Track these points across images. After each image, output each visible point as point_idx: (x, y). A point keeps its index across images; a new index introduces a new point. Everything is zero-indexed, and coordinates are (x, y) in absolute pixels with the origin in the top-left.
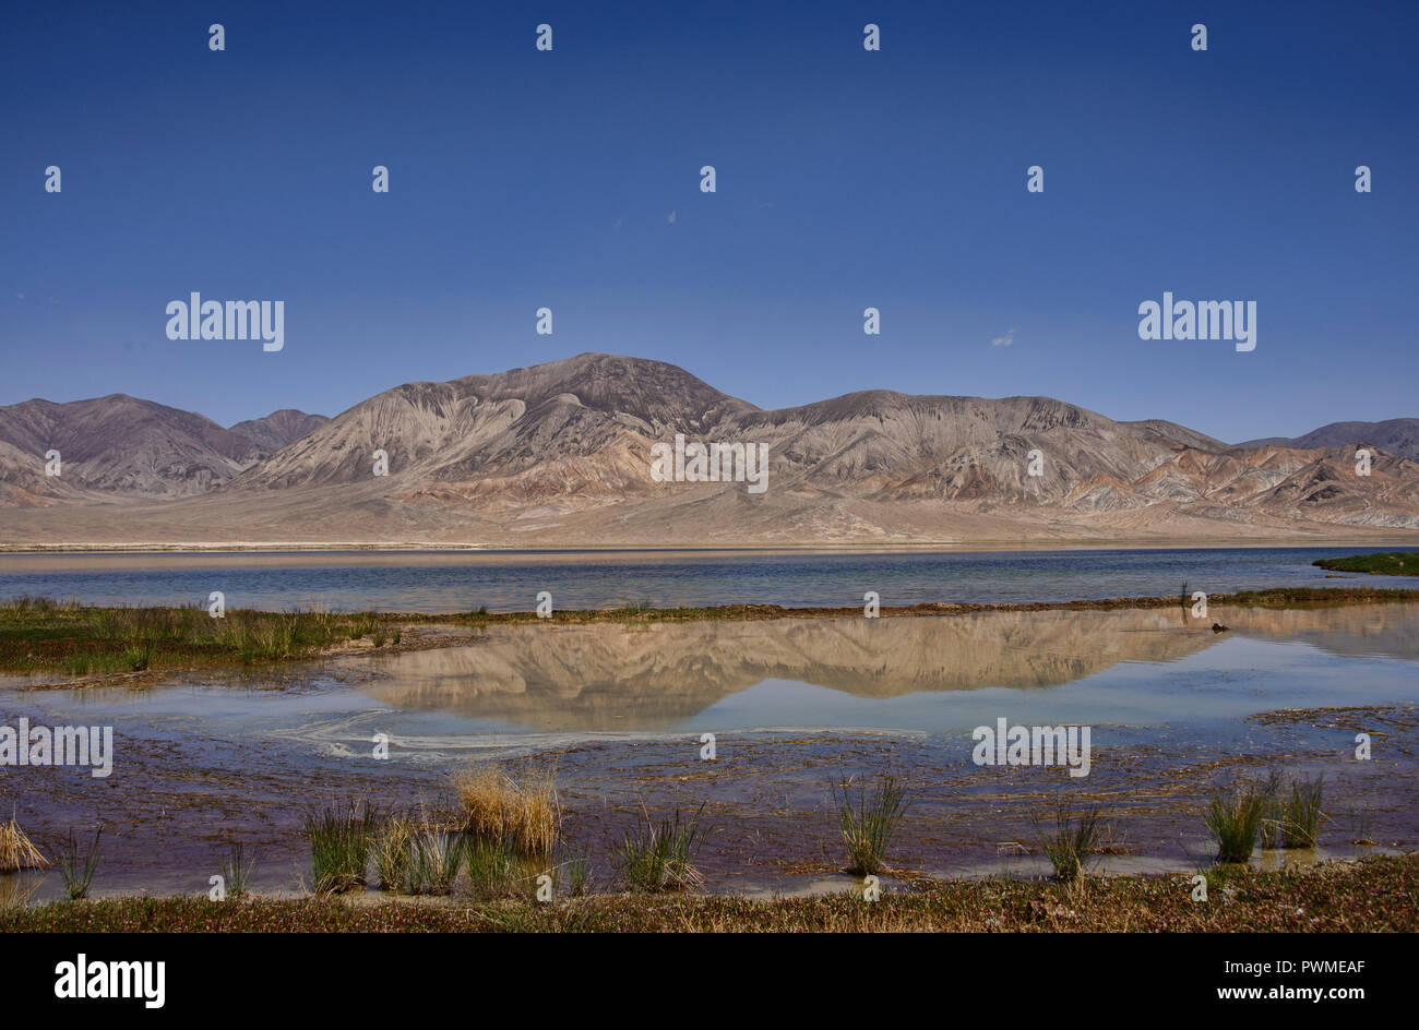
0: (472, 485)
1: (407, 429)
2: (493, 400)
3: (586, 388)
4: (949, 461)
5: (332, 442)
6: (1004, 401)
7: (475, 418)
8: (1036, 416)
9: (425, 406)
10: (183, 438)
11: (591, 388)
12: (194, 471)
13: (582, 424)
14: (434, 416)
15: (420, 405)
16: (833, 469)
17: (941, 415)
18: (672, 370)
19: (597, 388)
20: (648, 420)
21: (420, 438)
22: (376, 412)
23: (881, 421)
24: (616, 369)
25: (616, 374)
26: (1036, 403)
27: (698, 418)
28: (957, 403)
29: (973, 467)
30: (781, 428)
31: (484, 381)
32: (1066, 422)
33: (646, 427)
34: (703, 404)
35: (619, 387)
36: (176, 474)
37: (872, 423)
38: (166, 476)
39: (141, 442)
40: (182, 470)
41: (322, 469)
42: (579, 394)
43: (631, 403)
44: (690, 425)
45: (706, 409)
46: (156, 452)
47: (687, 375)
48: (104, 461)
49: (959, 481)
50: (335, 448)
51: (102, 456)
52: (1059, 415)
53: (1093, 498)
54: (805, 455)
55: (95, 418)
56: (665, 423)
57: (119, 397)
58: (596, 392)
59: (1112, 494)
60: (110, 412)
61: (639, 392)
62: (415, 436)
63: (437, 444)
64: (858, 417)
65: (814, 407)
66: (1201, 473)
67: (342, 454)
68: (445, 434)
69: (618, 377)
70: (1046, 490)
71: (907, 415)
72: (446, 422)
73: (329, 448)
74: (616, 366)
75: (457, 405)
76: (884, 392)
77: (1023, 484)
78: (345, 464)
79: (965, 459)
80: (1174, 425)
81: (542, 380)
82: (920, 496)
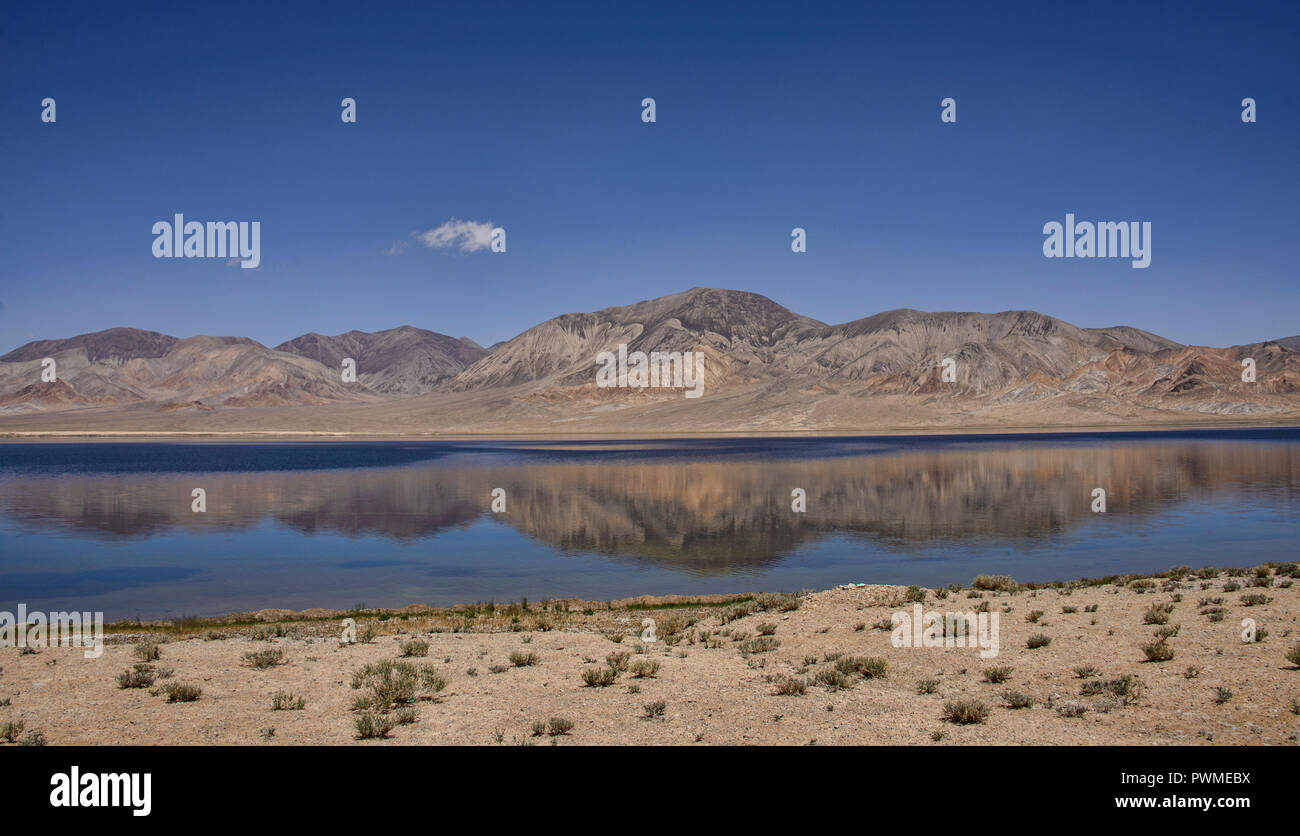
0: (578, 388)
1: (557, 346)
2: (622, 325)
3: (688, 314)
4: (919, 365)
5: (503, 359)
6: (999, 315)
7: (607, 337)
8: (1019, 326)
9: (573, 331)
10: (440, 356)
11: (691, 314)
12: (442, 378)
13: (672, 341)
14: (576, 336)
15: (570, 329)
16: (846, 372)
17: (947, 327)
18: (758, 299)
19: (695, 315)
20: (729, 336)
21: (564, 354)
22: (537, 337)
23: (899, 333)
24: (713, 299)
25: (713, 303)
26: (1022, 316)
27: (769, 335)
28: (961, 317)
29: (935, 368)
30: (826, 341)
31: (619, 311)
32: (1041, 331)
33: (726, 342)
34: (775, 324)
35: (712, 313)
36: (430, 381)
37: (891, 335)
38: (424, 383)
39: (411, 359)
40: (435, 378)
41: (492, 377)
42: (682, 320)
43: (719, 324)
44: (760, 339)
45: (776, 327)
46: (420, 366)
47: (768, 301)
48: (387, 372)
49: (922, 380)
50: (504, 362)
51: (387, 369)
52: (1036, 325)
53: (1017, 392)
54: (833, 360)
55: (388, 343)
56: (741, 338)
57: (405, 328)
58: (695, 317)
59: (1032, 389)
60: (397, 339)
61: (727, 316)
62: (561, 353)
63: (575, 357)
64: (882, 331)
65: (853, 324)
66: (1121, 370)
67: (507, 367)
68: (582, 351)
69: (713, 305)
70: (987, 386)
71: (920, 329)
72: (585, 342)
73: (500, 362)
74: (714, 297)
75: (596, 329)
76: (906, 310)
77: (970, 381)
78: (507, 374)
79: (931, 363)
80: (1136, 330)
81: (660, 309)
82: (890, 392)
